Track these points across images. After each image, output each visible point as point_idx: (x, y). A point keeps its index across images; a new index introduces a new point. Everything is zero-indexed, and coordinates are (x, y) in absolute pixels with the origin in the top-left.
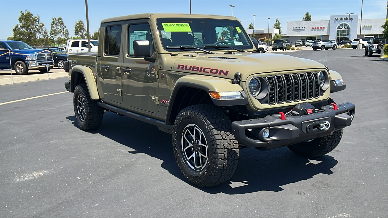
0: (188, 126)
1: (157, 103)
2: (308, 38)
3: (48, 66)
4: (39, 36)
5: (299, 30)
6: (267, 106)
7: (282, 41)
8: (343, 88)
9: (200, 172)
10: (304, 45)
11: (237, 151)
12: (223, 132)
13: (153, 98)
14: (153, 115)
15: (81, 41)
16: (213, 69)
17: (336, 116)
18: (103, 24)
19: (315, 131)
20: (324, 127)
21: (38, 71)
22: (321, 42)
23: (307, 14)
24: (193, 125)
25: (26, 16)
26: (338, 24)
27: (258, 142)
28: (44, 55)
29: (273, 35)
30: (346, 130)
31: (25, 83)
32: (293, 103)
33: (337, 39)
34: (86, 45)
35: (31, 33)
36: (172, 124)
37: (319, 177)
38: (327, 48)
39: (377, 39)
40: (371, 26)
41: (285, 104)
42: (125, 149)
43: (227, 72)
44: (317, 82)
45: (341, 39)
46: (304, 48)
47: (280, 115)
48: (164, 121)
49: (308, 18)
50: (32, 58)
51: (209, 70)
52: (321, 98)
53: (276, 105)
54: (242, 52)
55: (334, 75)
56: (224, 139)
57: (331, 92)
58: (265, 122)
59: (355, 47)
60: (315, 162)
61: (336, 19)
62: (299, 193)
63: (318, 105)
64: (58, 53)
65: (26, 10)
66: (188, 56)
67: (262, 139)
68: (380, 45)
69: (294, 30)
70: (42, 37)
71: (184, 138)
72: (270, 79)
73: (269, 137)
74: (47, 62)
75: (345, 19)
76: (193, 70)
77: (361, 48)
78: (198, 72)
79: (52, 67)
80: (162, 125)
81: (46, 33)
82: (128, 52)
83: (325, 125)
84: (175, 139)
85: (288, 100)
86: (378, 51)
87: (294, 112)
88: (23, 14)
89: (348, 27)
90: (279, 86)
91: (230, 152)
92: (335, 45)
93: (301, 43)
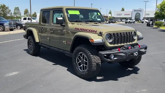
0: (79, 53)
1: (66, 44)
2: (123, 18)
3: (13, 28)
4: (8, 15)
5: (119, 15)
6: (112, 45)
7: (112, 19)
8: (142, 38)
9: (84, 72)
10: (121, 21)
11: (100, 64)
12: (95, 56)
13: (64, 42)
14: (64, 49)
15: (27, 17)
16: (90, 30)
17: (140, 50)
18: (41, 10)
19: (132, 56)
20: (135, 54)
21: (9, 30)
22: (129, 20)
23: (123, 8)
24: (82, 53)
25: (3, 6)
26: (136, 13)
27: (109, 60)
28: (12, 23)
29: (109, 17)
30: (143, 56)
31: (3, 35)
32: (123, 44)
33: (135, 19)
34: (30, 19)
35: (5, 14)
36: (72, 53)
37: (133, 75)
38: (131, 23)
39: (152, 19)
40: (149, 14)
41: (120, 45)
42: (51, 63)
43: (96, 31)
44: (132, 36)
45: (137, 19)
46: (121, 22)
47: (118, 49)
48: (69, 52)
49: (123, 10)
50: (6, 24)
51: (88, 30)
52: (134, 43)
53: (116, 45)
54: (100, 23)
55: (139, 33)
56: (95, 59)
57: (138, 40)
58: (112, 52)
59: (143, 22)
60: (131, 69)
61: (135, 11)
62: (125, 81)
63: (133, 46)
64: (18, 22)
65: (3, 4)
66: (79, 24)
67: (111, 59)
68: (153, 22)
69: (117, 15)
70: (9, 15)
71: (77, 58)
72: (114, 34)
73: (113, 58)
74: (13, 26)
75: (138, 11)
76: (81, 30)
77: (145, 23)
78: (84, 31)
79: (15, 28)
80: (68, 53)
81: (11, 13)
82: (53, 22)
83: (136, 53)
84: (73, 59)
85: (121, 43)
86: (152, 24)
87: (123, 48)
88: (1, 5)
89: (140, 14)
90: (117, 37)
91: (98, 64)
92: (134, 21)
93: (120, 20)
